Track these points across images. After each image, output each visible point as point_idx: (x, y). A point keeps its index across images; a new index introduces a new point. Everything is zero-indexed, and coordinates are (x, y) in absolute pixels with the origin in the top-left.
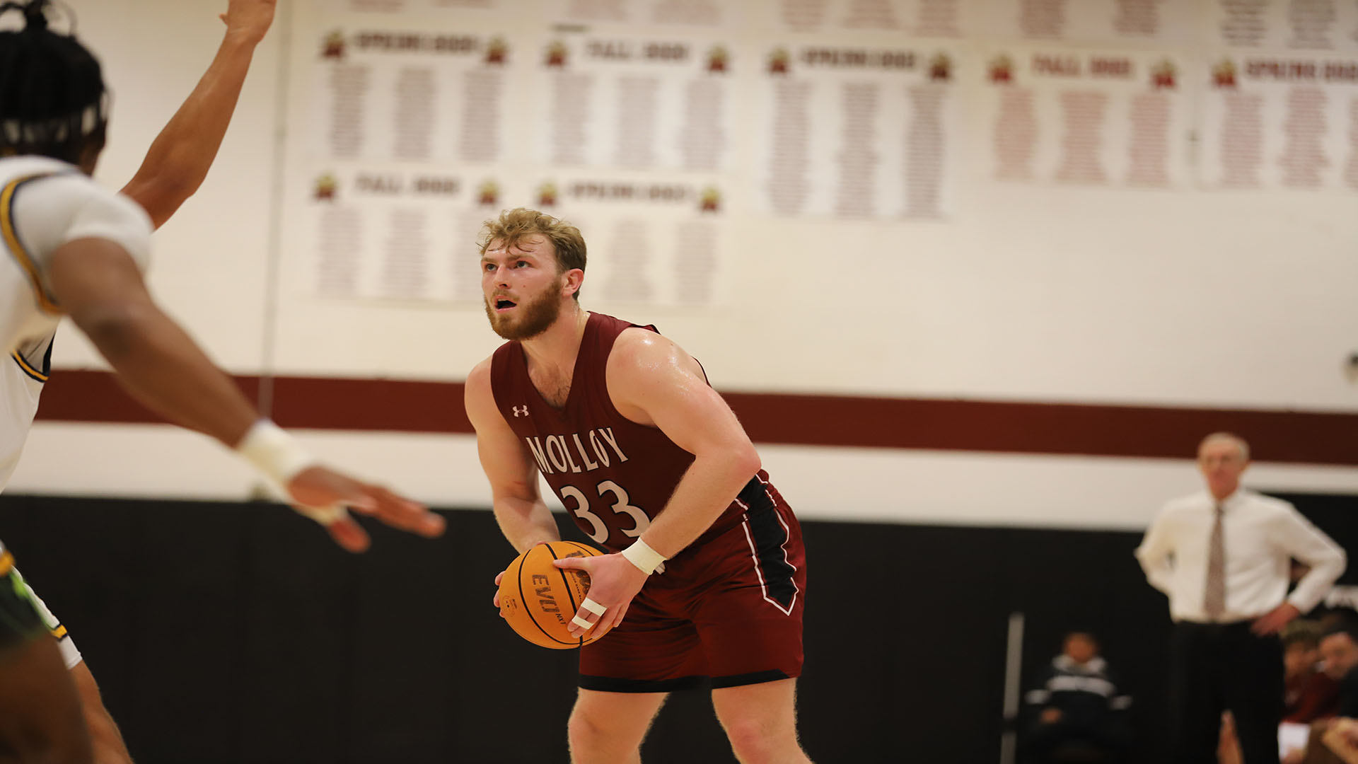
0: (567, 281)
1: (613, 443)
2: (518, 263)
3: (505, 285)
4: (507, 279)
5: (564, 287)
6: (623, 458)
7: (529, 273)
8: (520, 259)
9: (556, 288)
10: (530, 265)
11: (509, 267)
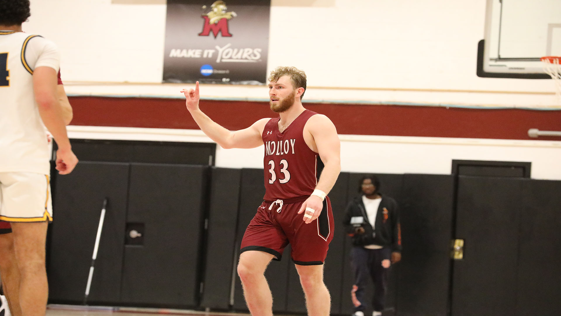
0: (297, 92)
1: (293, 145)
2: (280, 87)
3: (274, 94)
4: (274, 92)
5: (296, 94)
6: (293, 153)
7: (282, 90)
8: (280, 86)
9: (293, 95)
10: (283, 88)
11: (276, 88)
